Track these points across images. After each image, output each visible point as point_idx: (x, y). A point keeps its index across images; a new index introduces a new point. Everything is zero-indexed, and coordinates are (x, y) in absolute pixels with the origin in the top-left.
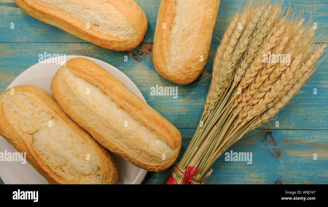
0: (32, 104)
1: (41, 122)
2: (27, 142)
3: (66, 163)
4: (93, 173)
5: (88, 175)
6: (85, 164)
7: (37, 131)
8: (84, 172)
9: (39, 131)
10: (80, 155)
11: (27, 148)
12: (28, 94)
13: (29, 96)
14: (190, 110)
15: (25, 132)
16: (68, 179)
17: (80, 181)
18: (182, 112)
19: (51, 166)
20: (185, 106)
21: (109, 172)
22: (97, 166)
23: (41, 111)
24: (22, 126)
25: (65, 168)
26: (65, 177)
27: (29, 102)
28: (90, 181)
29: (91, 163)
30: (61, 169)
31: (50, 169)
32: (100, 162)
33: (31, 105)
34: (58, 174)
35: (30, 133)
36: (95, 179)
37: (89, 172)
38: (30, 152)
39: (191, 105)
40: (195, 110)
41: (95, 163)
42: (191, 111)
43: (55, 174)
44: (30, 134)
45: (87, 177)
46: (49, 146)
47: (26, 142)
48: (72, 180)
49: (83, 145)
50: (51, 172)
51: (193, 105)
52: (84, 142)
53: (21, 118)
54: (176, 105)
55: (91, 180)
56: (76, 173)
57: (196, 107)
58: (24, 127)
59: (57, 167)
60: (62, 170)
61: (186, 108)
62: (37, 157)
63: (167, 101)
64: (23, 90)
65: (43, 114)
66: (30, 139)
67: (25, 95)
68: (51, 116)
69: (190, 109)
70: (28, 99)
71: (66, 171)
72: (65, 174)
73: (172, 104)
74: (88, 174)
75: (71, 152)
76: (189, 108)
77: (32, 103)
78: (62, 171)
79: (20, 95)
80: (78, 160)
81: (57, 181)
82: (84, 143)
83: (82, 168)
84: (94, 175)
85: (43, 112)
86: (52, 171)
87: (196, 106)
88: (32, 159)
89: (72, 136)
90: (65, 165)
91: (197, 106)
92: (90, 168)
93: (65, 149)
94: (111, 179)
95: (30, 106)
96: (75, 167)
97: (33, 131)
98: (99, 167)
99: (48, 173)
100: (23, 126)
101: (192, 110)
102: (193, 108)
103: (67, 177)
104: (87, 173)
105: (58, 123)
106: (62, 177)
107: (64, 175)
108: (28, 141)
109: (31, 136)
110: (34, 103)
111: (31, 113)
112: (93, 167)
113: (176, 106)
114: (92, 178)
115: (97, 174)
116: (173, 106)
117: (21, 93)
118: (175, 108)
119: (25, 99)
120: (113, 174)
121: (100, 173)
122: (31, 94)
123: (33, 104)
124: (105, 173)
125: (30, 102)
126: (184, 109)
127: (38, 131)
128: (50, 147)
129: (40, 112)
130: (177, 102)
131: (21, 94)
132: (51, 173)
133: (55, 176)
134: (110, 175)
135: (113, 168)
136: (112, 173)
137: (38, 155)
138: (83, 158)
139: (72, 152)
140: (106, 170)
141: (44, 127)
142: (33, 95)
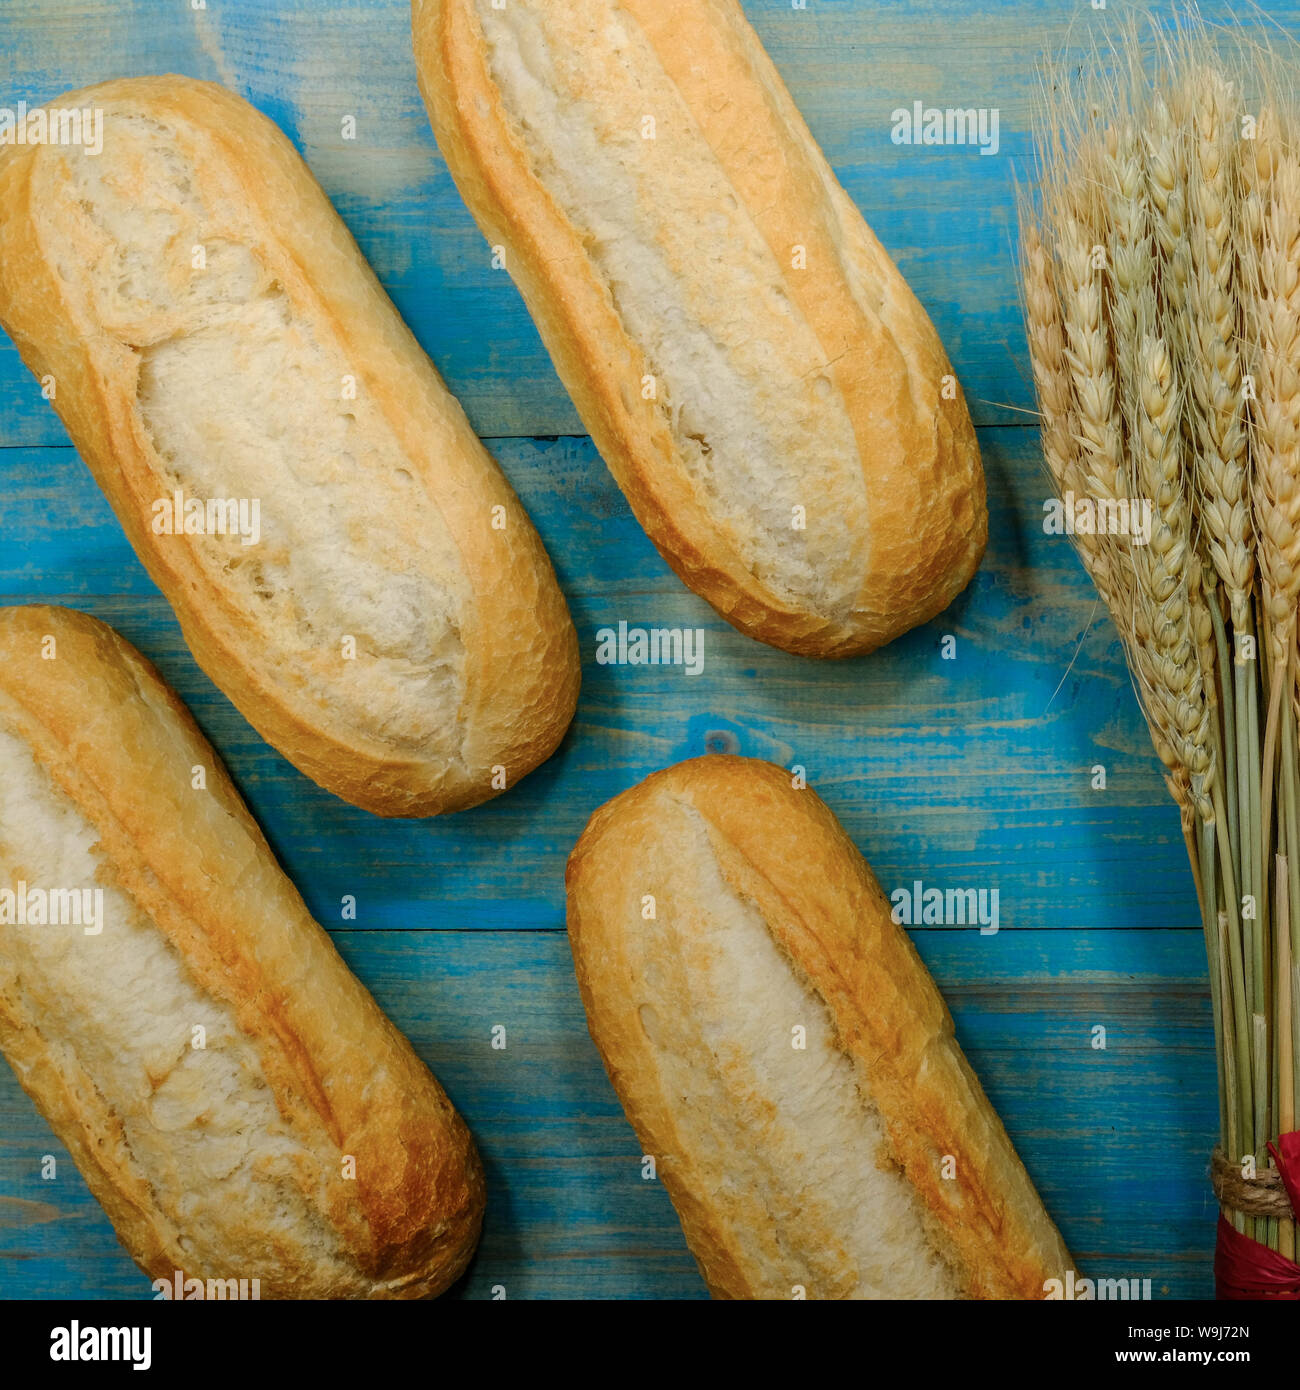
0: (185, 187)
1: (210, 298)
2: (111, 384)
3: (288, 552)
4: (418, 649)
5: (389, 653)
6: (382, 589)
7: (175, 339)
8: (371, 629)
9: (184, 345)
10: (371, 531)
11: (104, 417)
12: (179, 124)
13: (178, 138)
14: (1001, 823)
15: (110, 330)
16: (278, 643)
17: (338, 670)
18: (955, 838)
19: (207, 551)
20: (970, 801)
21: (510, 670)
22: (449, 620)
23: (224, 238)
24: (105, 290)
25: (276, 580)
26: (265, 624)
27: (173, 169)
28: (393, 689)
29: (419, 593)
30: (259, 580)
31: (195, 561)
32: (470, 602)
33: (176, 191)
34: (233, 601)
35: (136, 343)
36: (422, 683)
37: (397, 639)
38: (111, 443)
39: (1005, 794)
40: (1030, 825)
41: (438, 595)
42: (1006, 826)
43: (214, 595)
44: (135, 349)
45: (384, 663)
46: (219, 439)
47: (106, 382)
48: (296, 653)
49: (400, 481)
50: (196, 582)
51: (1015, 793)
52: (408, 466)
53: (111, 249)
54: (915, 795)
55: (401, 683)
56: (327, 623)
57: (1034, 807)
58: (114, 301)
59: (234, 564)
60: (260, 589)
61: (975, 810)
62: (142, 477)
63: (865, 771)
64: (159, 99)
65: (232, 257)
66: (130, 375)
67: (163, 128)
68: (269, 277)
69: (1003, 815)
70: (170, 154)
71: (282, 601)
72: (269, 612)
73: (894, 790)
74: (389, 644)
75: (326, 501)
76: (997, 814)
77: (188, 182)
78: (255, 593)
79: (140, 120)
80: (351, 554)
81: (217, 635)
82: (408, 473)
83: (367, 606)
84: (425, 662)
85: (233, 243)
86: (203, 573)
87: (1036, 797)
88: (118, 485)
89: (351, 417)
90: (283, 562)
91: (1042, 799)
92: (411, 617)
93: (297, 479)
94: (516, 712)
95: (174, 197)
96: (331, 587)
97: (151, 335)
98: (460, 628)
99: (180, 582)
100: (111, 293)
101: (1013, 826)
102: (1015, 813)
103: (272, 629)
104: (383, 640)
105: (296, 326)
106: (249, 625)
107: (261, 615)
108: (115, 378)
109: (137, 359)
110: (194, 185)
111: (169, 232)
112: (427, 617)
113: (921, 804)
114: (406, 675)
115: (439, 663)
116: (899, 804)
117: (145, 109)
118: (916, 810)
119: (156, 150)
120: (532, 691)
121: (459, 660)
122: (193, 130)
123: (188, 190)
124: (487, 668)
125: (178, 171)
126: (967, 817)
127: (182, 343)
128: (221, 443)
129: (215, 242)
130: (924, 778)
131: (143, 116)
132: (194, 586)
133: (214, 606)
134: (511, 689)
135: (540, 657)
136: (529, 681)
137: (147, 467)
138: (385, 552)
139: (331, 505)
140: (494, 654)
141: (218, 329)
142: (202, 141)
